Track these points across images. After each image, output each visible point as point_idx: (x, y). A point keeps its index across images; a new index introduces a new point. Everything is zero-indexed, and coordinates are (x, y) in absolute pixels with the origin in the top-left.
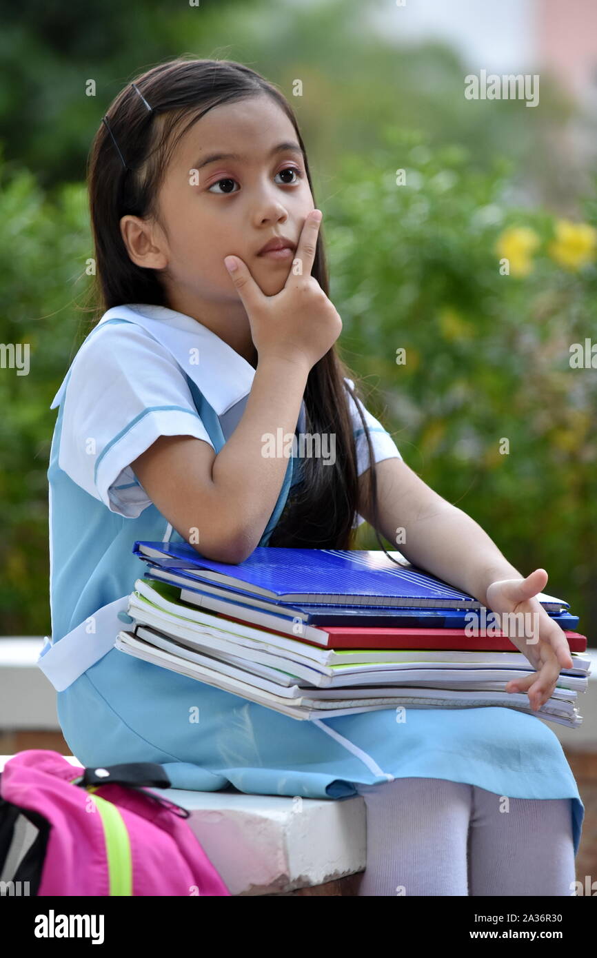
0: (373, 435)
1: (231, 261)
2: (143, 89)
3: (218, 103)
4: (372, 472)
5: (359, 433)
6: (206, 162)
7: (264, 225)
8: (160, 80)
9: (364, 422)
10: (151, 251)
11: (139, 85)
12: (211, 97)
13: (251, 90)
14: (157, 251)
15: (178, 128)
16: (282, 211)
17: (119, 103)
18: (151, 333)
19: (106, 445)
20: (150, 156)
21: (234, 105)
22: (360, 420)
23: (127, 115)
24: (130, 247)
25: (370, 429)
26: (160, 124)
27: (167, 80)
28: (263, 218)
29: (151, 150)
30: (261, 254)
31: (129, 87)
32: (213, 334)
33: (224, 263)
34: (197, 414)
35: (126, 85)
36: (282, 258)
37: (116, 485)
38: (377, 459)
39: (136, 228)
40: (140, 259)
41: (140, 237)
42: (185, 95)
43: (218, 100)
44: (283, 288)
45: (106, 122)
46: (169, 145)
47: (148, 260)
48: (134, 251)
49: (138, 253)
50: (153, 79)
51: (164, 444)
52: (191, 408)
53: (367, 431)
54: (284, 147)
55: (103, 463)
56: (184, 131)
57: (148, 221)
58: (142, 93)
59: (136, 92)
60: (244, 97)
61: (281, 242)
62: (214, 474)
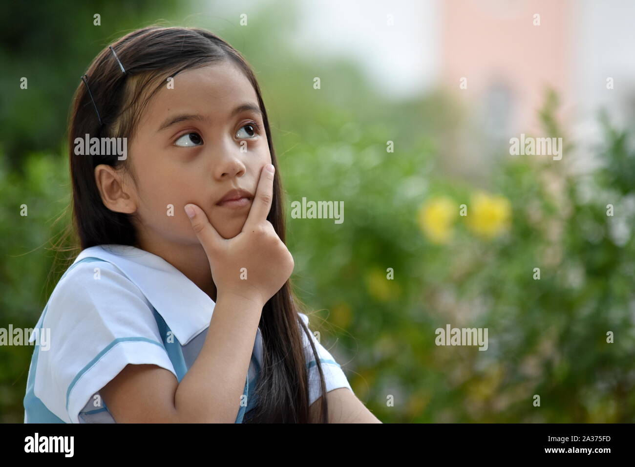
0: (324, 366)
1: (190, 209)
2: (119, 52)
3: (185, 68)
4: (324, 401)
5: (311, 364)
6: (174, 122)
7: (224, 178)
8: (135, 44)
9: (315, 353)
10: (123, 198)
11: (116, 48)
12: (179, 62)
13: (216, 56)
14: (128, 197)
15: (149, 88)
16: (240, 166)
17: (98, 63)
18: (123, 271)
19: (77, 374)
20: (123, 113)
21: (200, 70)
22: (311, 351)
23: (104, 75)
24: (103, 193)
25: (321, 361)
26: (132, 84)
27: (141, 45)
28: (223, 173)
29: (124, 108)
30: (220, 203)
31: (107, 49)
32: (178, 271)
33: (184, 210)
34: (163, 345)
35: (104, 47)
36: (239, 206)
37: (86, 411)
38: (329, 388)
39: (109, 175)
40: (112, 203)
41: (113, 183)
42: (155, 60)
43: (185, 65)
44: (240, 231)
45: (85, 81)
46: (140, 104)
47: (120, 206)
48: (107, 198)
49: (111, 199)
50: (128, 44)
51: (131, 371)
52: (156, 338)
53: (318, 362)
54: (246, 108)
55: (74, 390)
56: (154, 92)
57: (120, 171)
58: (118, 56)
59: (113, 54)
60: (209, 63)
61: (238, 193)
62: (176, 400)
